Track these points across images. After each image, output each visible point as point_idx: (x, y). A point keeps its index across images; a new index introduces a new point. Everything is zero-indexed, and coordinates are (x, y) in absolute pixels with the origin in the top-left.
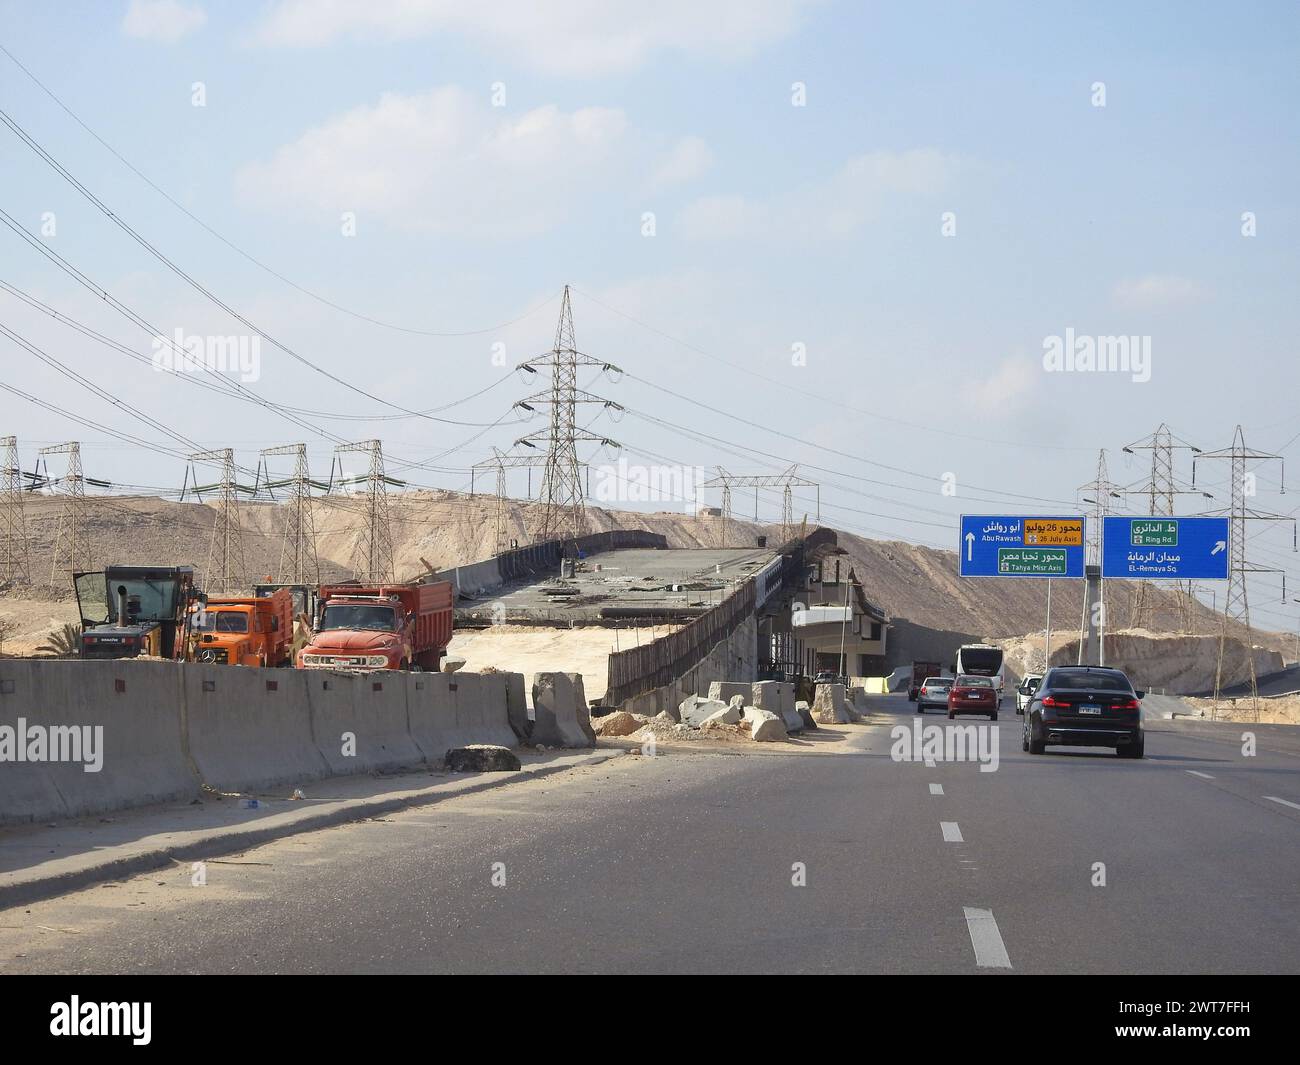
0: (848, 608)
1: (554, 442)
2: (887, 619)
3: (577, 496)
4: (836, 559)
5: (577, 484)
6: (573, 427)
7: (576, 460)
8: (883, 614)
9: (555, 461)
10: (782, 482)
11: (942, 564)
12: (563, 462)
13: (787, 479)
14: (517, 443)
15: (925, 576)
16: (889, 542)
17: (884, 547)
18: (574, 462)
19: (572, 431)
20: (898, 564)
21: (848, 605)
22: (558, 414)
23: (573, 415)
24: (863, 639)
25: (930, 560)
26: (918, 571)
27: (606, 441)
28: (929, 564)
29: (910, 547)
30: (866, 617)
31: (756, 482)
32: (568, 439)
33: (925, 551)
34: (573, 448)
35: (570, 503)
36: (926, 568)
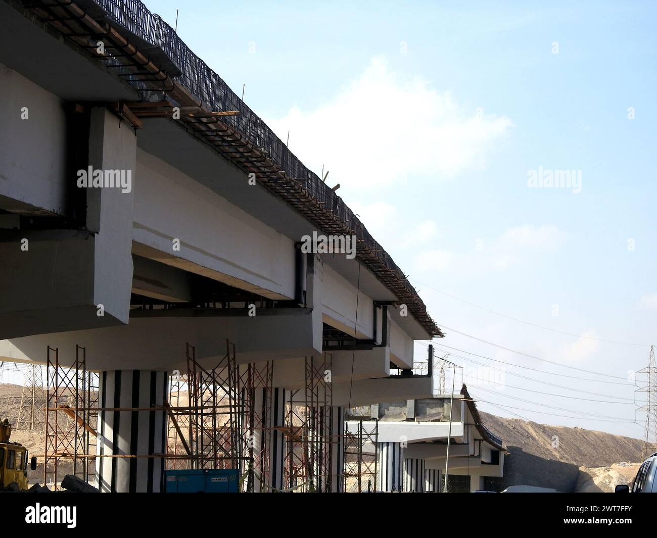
2: (504, 446)
8: (501, 443)
11: (543, 432)
15: (534, 439)
16: (513, 419)
17: (509, 422)
20: (517, 432)
24: (483, 463)
25: (536, 430)
26: (529, 436)
28: (536, 431)
29: (525, 422)
30: (485, 442)
33: (533, 424)
36: (534, 434)
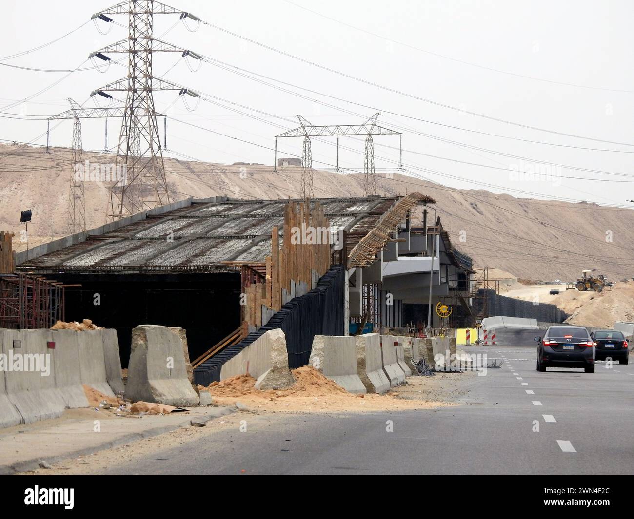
0: (435, 258)
1: (131, 93)
3: (155, 147)
4: (421, 208)
5: (155, 135)
6: (151, 78)
7: (153, 111)
9: (132, 112)
10: (363, 131)
12: (141, 112)
13: (369, 128)
14: (93, 94)
18: (152, 113)
19: (149, 81)
21: (435, 255)
22: (135, 65)
23: (150, 65)
27: (184, 91)
30: (453, 267)
31: (338, 131)
32: (145, 89)
34: (152, 98)
35: (149, 154)
